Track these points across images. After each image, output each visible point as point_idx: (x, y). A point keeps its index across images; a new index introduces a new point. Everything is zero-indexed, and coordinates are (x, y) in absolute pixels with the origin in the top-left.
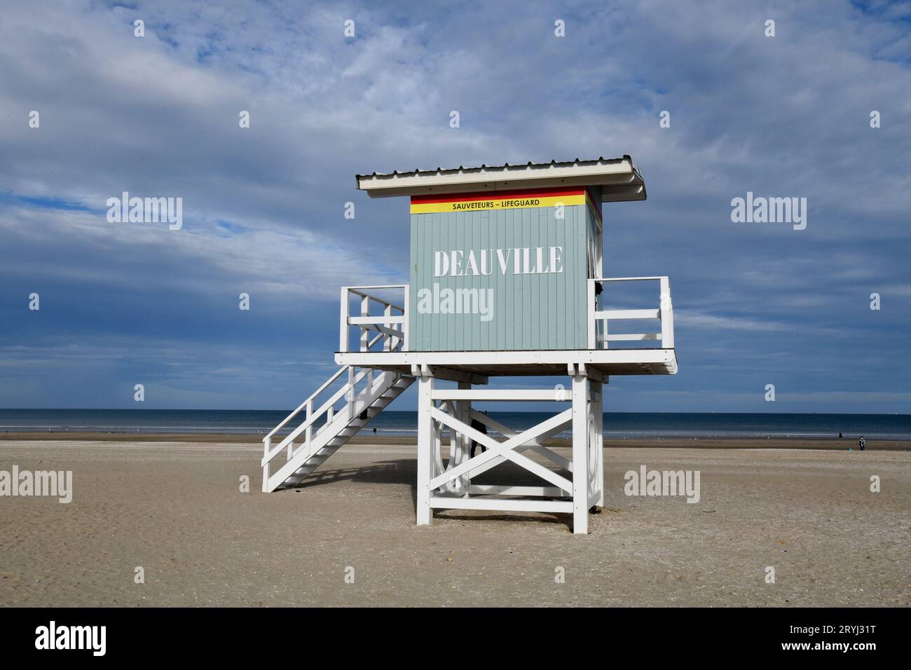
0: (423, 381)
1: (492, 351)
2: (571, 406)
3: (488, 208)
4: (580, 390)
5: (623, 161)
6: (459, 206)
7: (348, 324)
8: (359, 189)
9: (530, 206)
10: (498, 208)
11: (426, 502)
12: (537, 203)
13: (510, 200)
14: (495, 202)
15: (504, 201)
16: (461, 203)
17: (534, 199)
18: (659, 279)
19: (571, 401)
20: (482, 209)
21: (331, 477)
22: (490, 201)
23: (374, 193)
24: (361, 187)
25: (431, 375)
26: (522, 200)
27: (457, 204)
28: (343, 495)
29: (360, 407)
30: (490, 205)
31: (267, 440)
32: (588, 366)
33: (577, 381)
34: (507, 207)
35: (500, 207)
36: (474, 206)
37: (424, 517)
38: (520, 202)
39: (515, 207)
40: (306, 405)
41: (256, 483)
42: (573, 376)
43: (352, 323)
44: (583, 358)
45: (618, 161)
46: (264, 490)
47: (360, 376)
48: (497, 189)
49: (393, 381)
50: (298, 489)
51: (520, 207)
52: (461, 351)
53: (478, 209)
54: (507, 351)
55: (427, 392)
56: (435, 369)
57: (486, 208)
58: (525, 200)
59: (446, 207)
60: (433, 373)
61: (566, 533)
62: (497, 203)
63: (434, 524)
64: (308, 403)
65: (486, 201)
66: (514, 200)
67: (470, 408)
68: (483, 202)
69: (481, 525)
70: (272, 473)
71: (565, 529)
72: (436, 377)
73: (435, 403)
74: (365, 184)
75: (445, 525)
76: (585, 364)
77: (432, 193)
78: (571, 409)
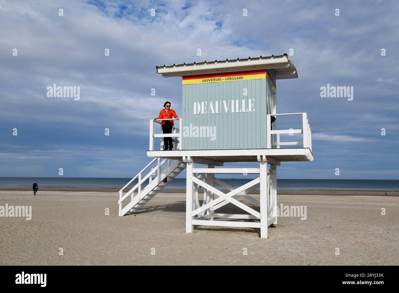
0: (189, 164)
1: (221, 150)
2: (259, 176)
3: (219, 81)
4: (264, 169)
5: (284, 57)
6: (205, 81)
7: (153, 137)
8: (158, 73)
9: (239, 80)
10: (222, 81)
11: (190, 222)
12: (242, 78)
13: (229, 77)
14: (222, 78)
15: (227, 77)
16: (206, 79)
17: (241, 76)
18: (302, 114)
19: (259, 174)
20: (216, 81)
21: (153, 209)
22: (220, 78)
23: (165, 75)
24: (158, 72)
25: (192, 161)
26: (235, 77)
27: (204, 79)
28: (156, 218)
29: (163, 176)
30: (220, 80)
31: (121, 192)
32: (267, 157)
33: (262, 164)
34: (228, 81)
35: (225, 80)
36: (212, 80)
37: (189, 229)
38: (234, 78)
39: (232, 80)
41: (115, 210)
42: (260, 162)
43: (155, 137)
44: (265, 153)
45: (281, 56)
46: (120, 215)
47: (163, 162)
48: (223, 72)
49: (178, 165)
50: (135, 215)
51: (234, 80)
52: (206, 150)
53: (214, 81)
54: (228, 149)
55: (190, 169)
56: (195, 159)
57: (218, 81)
58: (237, 77)
59: (199, 81)
60: (194, 160)
61: (257, 238)
62: (223, 78)
63: (194, 232)
64: (139, 175)
65: (218, 78)
66: (231, 77)
67: (214, 177)
68: (217, 78)
69: (216, 233)
70: (123, 207)
71: (256, 235)
72: (195, 162)
73: (195, 175)
74: (160, 71)
75: (199, 233)
76: (266, 156)
77: (192, 74)
78: (259, 178)
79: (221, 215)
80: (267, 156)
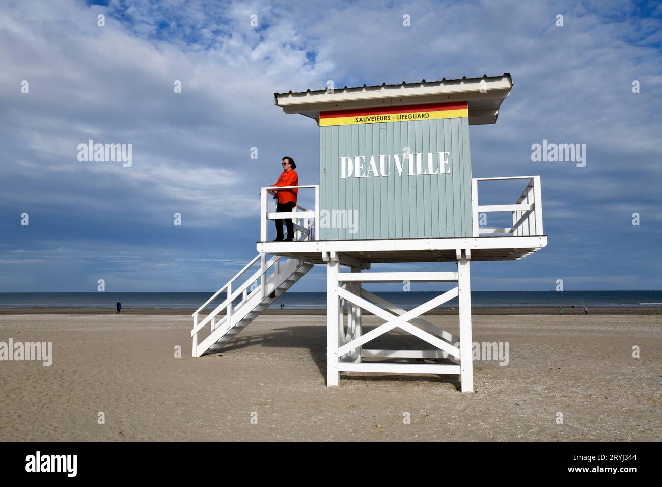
0: (331, 266)
1: (392, 239)
2: (458, 285)
3: (386, 121)
4: (464, 273)
5: (503, 79)
6: (361, 120)
7: (267, 219)
9: (422, 119)
10: (392, 120)
11: (334, 367)
12: (427, 115)
13: (404, 114)
14: (392, 115)
15: (399, 114)
16: (362, 117)
17: (425, 113)
18: (533, 178)
19: (457, 281)
20: (380, 121)
22: (387, 115)
23: (289, 109)
24: (278, 104)
25: (338, 260)
26: (415, 113)
27: (359, 117)
29: (271, 288)
30: (387, 118)
31: (195, 315)
33: (461, 264)
34: (401, 120)
35: (396, 120)
36: (374, 119)
37: (333, 379)
38: (412, 116)
39: (408, 119)
40: (227, 287)
41: (188, 350)
42: (460, 260)
43: (270, 218)
44: (469, 245)
45: (499, 78)
46: (194, 355)
47: (271, 263)
48: (393, 105)
49: (297, 267)
50: (220, 354)
51: (413, 119)
52: (365, 240)
53: (377, 121)
54: (404, 239)
55: (334, 275)
56: (341, 256)
57: (384, 121)
58: (417, 113)
59: (350, 120)
60: (339, 259)
61: (453, 392)
62: (394, 117)
63: (341, 384)
64: (229, 285)
65: (384, 115)
66: (408, 114)
67: (361, 288)
68: (382, 115)
69: (381, 385)
70: (199, 341)
71: (451, 387)
72: (341, 264)
73: (341, 283)
74: (282, 101)
75: (353, 386)
77: (338, 109)
78: (457, 287)
79: (375, 352)
80: (472, 250)
